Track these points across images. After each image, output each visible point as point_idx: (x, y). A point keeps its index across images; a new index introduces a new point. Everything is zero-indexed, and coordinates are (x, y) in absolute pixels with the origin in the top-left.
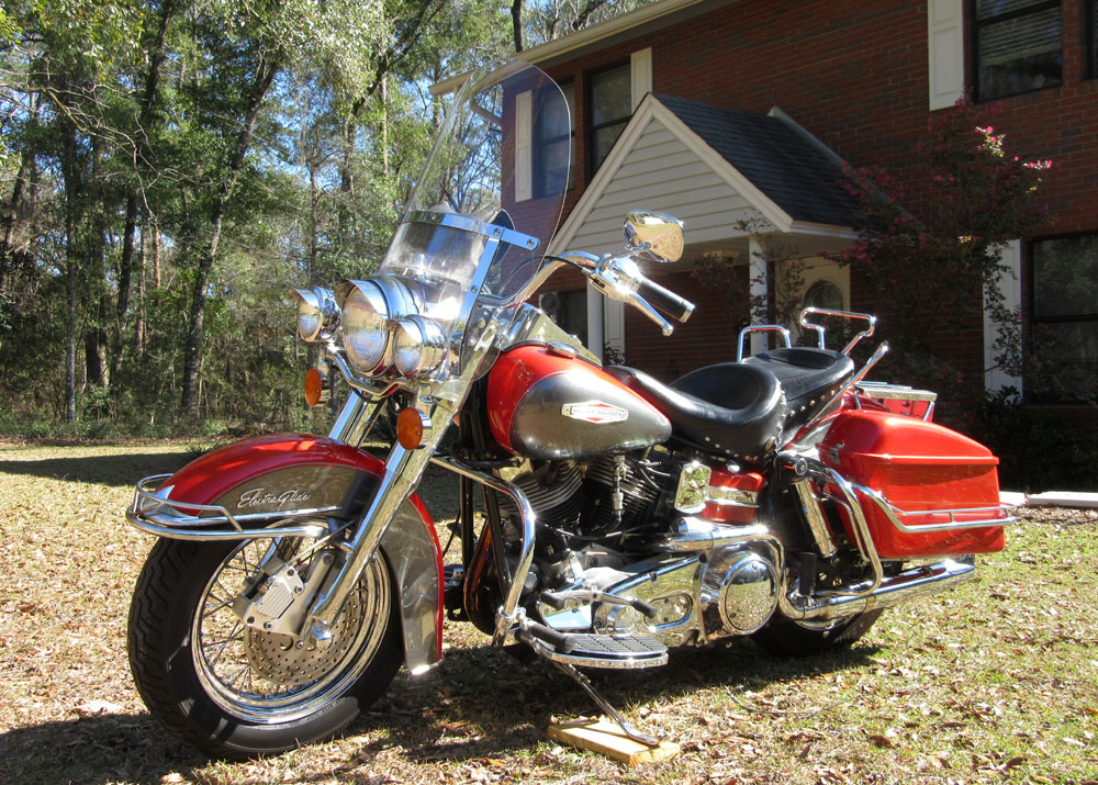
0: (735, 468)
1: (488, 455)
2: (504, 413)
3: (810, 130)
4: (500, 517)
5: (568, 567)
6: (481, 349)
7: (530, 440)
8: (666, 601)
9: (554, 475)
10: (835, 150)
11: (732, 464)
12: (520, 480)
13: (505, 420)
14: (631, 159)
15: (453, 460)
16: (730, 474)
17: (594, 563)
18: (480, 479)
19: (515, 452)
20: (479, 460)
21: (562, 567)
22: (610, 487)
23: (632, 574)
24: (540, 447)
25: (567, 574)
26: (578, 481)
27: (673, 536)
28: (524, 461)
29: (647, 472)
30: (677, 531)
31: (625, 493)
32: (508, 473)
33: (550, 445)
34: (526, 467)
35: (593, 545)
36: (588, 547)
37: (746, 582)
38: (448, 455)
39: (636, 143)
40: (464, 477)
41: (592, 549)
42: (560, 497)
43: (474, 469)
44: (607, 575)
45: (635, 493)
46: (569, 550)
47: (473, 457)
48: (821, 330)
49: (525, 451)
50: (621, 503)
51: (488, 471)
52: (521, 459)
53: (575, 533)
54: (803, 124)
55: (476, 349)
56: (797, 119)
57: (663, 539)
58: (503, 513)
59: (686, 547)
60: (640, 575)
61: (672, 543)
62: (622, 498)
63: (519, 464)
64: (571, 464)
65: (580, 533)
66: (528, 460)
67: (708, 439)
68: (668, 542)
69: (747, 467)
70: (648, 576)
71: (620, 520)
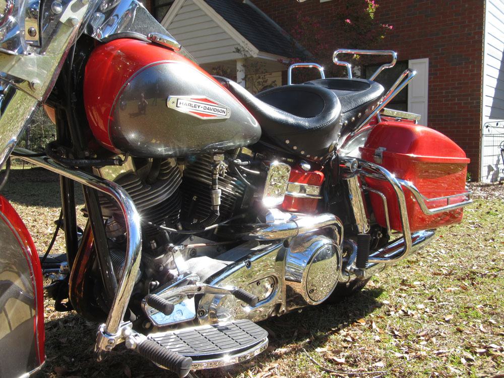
0: (307, 166)
1: (87, 153)
2: (103, 109)
3: (263, 10)
4: (102, 216)
5: (171, 259)
6: (70, 21)
7: (132, 136)
8: (258, 283)
9: (157, 174)
10: (275, 21)
11: (305, 163)
12: (122, 180)
13: (104, 117)
14: (176, 19)
15: (51, 160)
16: (303, 171)
17: (194, 254)
18: (81, 179)
19: (117, 150)
20: (76, 158)
21: (164, 260)
22: (209, 185)
23: (229, 263)
24: (143, 143)
25: (169, 266)
26: (178, 179)
27: (261, 227)
28: (126, 159)
29: (240, 169)
30: (264, 221)
31: (222, 190)
32: (110, 173)
33: (154, 141)
34: (128, 166)
35: (193, 237)
36: (188, 240)
37: (319, 261)
38: (44, 154)
39: (179, 10)
40: (64, 177)
41: (192, 241)
42: (162, 195)
43: (71, 168)
44: (207, 265)
45: (229, 189)
46: (171, 245)
47: (71, 156)
48: (349, 66)
49: (127, 148)
50: (219, 199)
51: (87, 170)
52: (123, 158)
53: (176, 228)
54: (260, 8)
55: (63, 19)
56: (256, 5)
57: (252, 229)
58: (105, 211)
59: (272, 236)
60: (237, 263)
61: (260, 233)
62: (220, 195)
63: (121, 163)
64: (173, 163)
65: (180, 227)
66: (130, 158)
67: (287, 142)
68: (257, 232)
69: (315, 167)
70: (244, 264)
71: (219, 214)
